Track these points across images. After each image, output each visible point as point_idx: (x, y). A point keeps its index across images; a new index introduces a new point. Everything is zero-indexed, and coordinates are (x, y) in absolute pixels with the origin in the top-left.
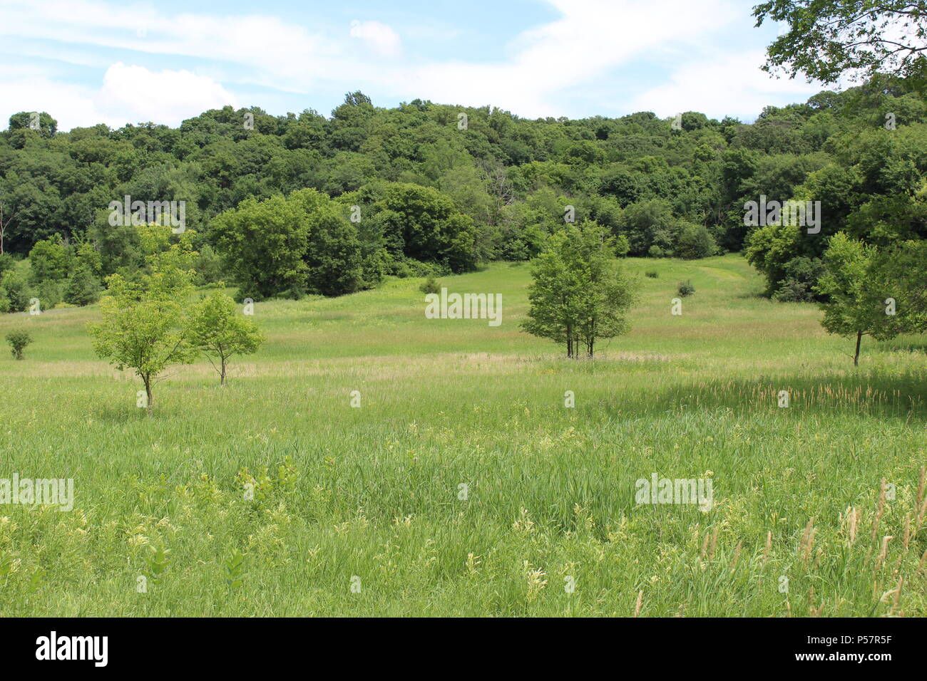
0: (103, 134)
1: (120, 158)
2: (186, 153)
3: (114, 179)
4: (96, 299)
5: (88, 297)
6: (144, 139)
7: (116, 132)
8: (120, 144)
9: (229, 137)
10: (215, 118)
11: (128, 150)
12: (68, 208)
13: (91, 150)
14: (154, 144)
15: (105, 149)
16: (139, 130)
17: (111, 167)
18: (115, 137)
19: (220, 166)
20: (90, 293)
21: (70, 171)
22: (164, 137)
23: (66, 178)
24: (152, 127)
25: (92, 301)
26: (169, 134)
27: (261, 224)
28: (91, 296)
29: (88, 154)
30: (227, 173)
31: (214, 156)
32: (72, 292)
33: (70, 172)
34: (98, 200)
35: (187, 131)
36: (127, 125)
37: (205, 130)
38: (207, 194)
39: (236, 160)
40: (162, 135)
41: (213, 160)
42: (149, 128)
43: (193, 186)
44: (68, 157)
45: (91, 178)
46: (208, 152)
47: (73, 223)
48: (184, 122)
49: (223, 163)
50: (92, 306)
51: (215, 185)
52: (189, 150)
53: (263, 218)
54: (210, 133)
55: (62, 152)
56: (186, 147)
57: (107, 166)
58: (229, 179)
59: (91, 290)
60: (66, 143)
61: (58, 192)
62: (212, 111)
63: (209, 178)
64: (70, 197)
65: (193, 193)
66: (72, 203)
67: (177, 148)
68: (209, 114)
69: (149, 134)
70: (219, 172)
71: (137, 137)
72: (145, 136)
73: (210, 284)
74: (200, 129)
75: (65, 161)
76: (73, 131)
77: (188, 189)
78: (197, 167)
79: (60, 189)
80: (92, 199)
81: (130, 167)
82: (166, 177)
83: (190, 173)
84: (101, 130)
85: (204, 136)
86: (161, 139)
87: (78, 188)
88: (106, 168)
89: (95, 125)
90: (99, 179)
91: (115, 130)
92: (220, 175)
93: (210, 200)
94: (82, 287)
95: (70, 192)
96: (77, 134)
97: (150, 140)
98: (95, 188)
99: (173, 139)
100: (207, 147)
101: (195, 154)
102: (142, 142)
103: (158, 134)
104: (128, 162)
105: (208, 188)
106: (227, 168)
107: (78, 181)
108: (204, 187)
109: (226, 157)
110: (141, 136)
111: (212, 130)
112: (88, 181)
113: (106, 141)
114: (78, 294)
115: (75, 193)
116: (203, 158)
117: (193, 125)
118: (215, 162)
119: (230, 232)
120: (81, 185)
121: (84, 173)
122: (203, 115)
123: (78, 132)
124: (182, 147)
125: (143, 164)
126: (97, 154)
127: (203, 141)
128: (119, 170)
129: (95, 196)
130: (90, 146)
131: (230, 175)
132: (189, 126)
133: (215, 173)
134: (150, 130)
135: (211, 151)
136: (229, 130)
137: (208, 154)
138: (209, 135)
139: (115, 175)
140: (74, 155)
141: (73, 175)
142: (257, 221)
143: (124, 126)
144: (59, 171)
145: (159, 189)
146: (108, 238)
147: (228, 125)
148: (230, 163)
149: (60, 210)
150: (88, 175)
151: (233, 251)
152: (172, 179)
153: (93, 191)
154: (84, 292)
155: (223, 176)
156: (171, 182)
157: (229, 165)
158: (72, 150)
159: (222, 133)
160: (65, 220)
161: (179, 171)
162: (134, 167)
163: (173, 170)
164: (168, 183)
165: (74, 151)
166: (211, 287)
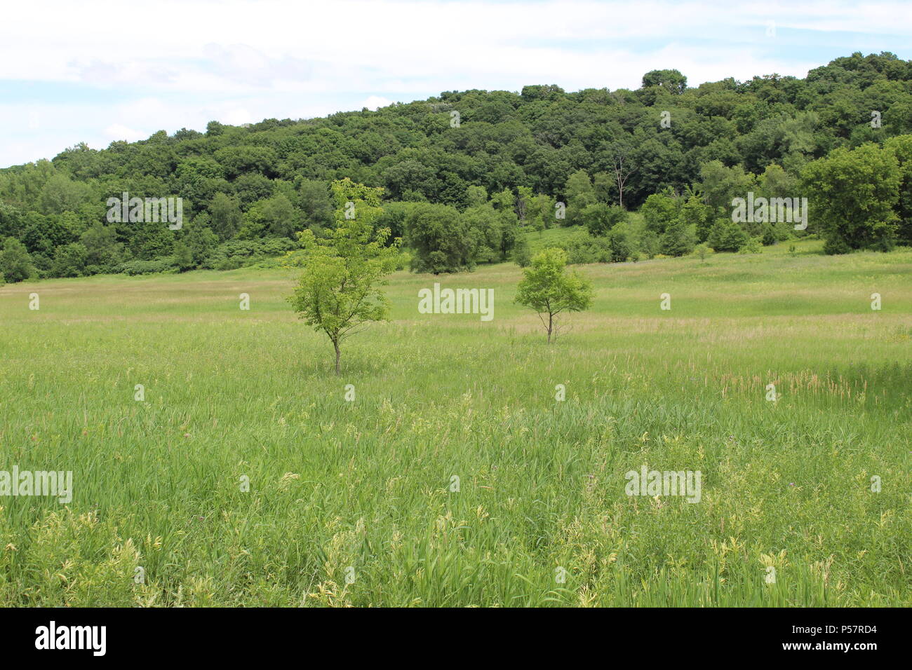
0: (730, 88)
1: (741, 111)
2: (807, 102)
3: (734, 132)
4: (690, 251)
5: (682, 248)
6: (769, 90)
7: (744, 85)
8: (744, 97)
9: (855, 85)
10: (844, 66)
11: (749, 103)
12: (689, 162)
13: (716, 104)
14: (778, 96)
15: (729, 103)
16: (765, 82)
17: (733, 120)
18: (741, 90)
19: (838, 114)
20: (683, 245)
21: (693, 125)
22: (789, 88)
23: (688, 133)
24: (777, 79)
25: (686, 252)
26: (794, 85)
27: (850, 173)
28: (684, 248)
29: (714, 108)
30: (844, 122)
31: (832, 104)
32: (666, 243)
33: (692, 127)
34: (717, 153)
35: (813, 81)
36: (755, 78)
37: (831, 79)
38: (822, 145)
39: (855, 108)
40: (787, 85)
41: (832, 109)
42: (774, 79)
43: (809, 137)
44: (693, 112)
45: (712, 131)
46: (827, 101)
47: (692, 176)
48: (810, 72)
49: (841, 111)
50: (686, 257)
51: (832, 134)
52: (811, 100)
53: (851, 167)
54: (836, 82)
55: (688, 107)
56: (808, 97)
57: (729, 119)
58: (848, 128)
59: (685, 242)
60: (693, 98)
61: (681, 146)
62: (840, 59)
63: (826, 128)
64: (691, 151)
65: (809, 143)
66: (693, 157)
67: (799, 99)
68: (836, 63)
69: (774, 85)
70: (837, 121)
71: (762, 89)
72: (769, 88)
73: (812, 235)
74: (826, 78)
75: (690, 115)
76: (701, 86)
77: (804, 140)
78: (815, 117)
79: (683, 143)
80: (711, 153)
81: (749, 120)
82: (782, 127)
83: (807, 124)
84: (729, 84)
85: (829, 85)
86: (785, 90)
87: (699, 141)
88: (728, 122)
89: (723, 80)
90: (718, 133)
91: (742, 83)
92: (838, 124)
93: (825, 150)
94: (676, 239)
95: (692, 146)
96: (706, 89)
97: (774, 92)
98: (715, 141)
99: (798, 89)
100: (827, 96)
101: (815, 103)
102: (766, 94)
103: (784, 85)
104: (748, 114)
105: (825, 138)
106: (846, 116)
107: (700, 135)
108: (821, 137)
109: (845, 105)
110: (765, 88)
111: (838, 78)
112: (709, 135)
113: (730, 94)
114: (672, 245)
115: (696, 147)
116: (823, 107)
117: (819, 74)
118: (833, 110)
119: (817, 182)
120: (701, 139)
121: (705, 127)
122: (832, 63)
123: (706, 87)
124: (804, 97)
125: (763, 116)
126: (721, 107)
127: (826, 89)
128: (739, 123)
129: (714, 149)
130: (714, 100)
131: (848, 124)
132: (815, 76)
133: (832, 123)
134: (775, 82)
135: (831, 100)
136: (855, 77)
137: (828, 103)
138: (834, 84)
139: (734, 128)
140: (699, 110)
141: (694, 129)
142: (845, 171)
143: (752, 79)
144: (684, 125)
145: (776, 140)
146: (713, 190)
147: (855, 73)
148: (848, 111)
149: (681, 164)
150: (708, 129)
151: (820, 201)
152: (789, 129)
153: (712, 144)
154: (678, 243)
155: (841, 126)
156: (787, 133)
157: (847, 114)
158: (697, 104)
159: (848, 81)
160: (686, 173)
161: (795, 122)
162: (754, 120)
163: (790, 121)
164: (783, 134)
165: (700, 105)
166: (811, 238)
